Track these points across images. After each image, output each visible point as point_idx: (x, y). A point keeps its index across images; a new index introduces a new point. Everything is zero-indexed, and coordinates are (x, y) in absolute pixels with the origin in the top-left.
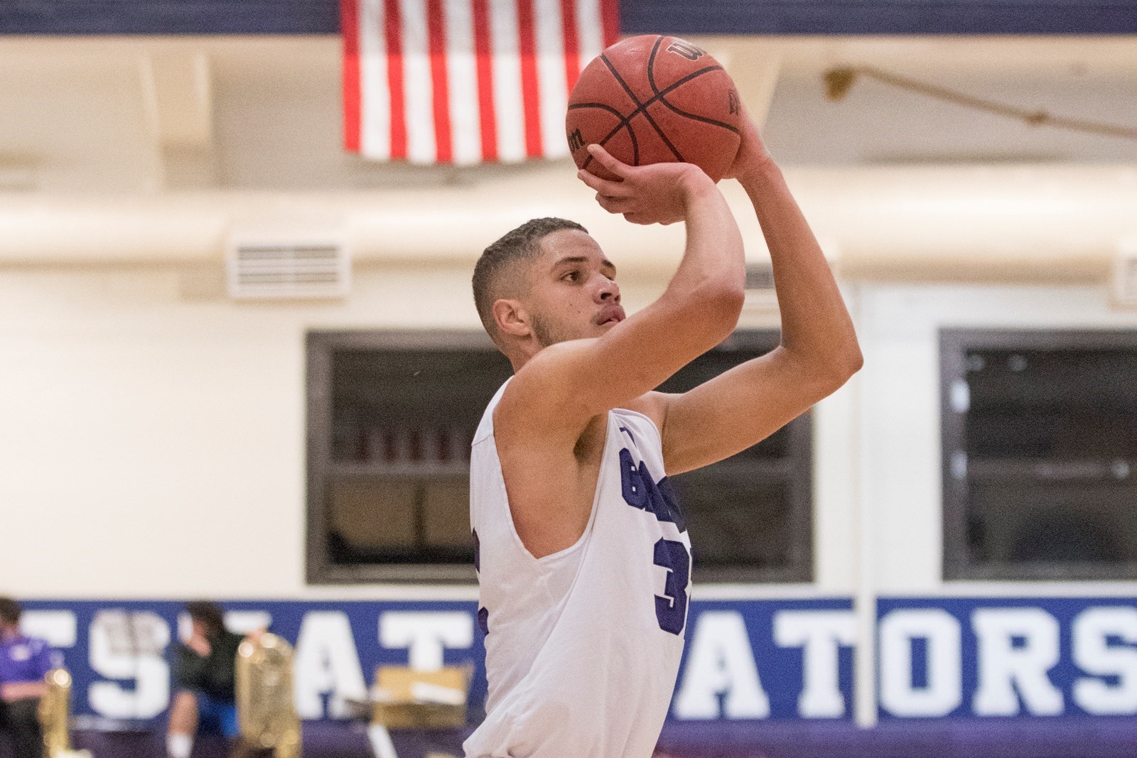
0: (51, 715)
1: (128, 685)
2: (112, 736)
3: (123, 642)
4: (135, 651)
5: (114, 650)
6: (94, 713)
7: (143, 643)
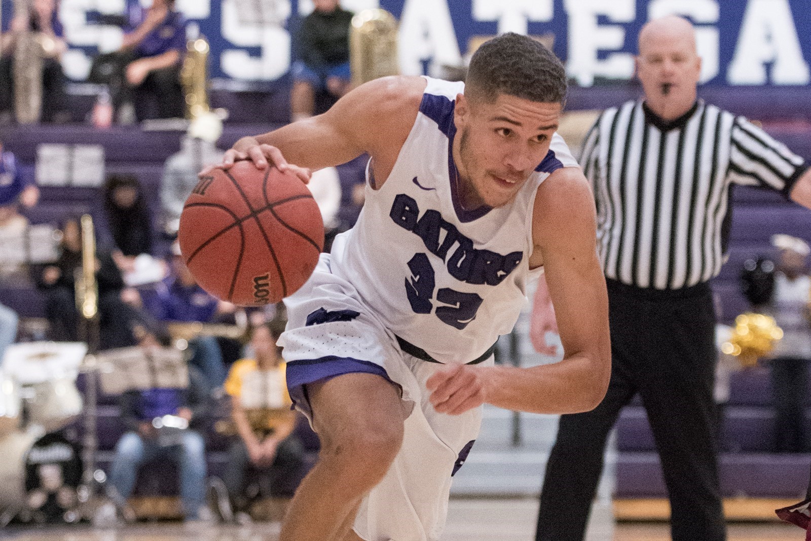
0: (191, 78)
1: (255, 52)
2: (240, 95)
3: (250, 14)
4: (261, 23)
5: (243, 22)
6: (226, 77)
7: (268, 15)
